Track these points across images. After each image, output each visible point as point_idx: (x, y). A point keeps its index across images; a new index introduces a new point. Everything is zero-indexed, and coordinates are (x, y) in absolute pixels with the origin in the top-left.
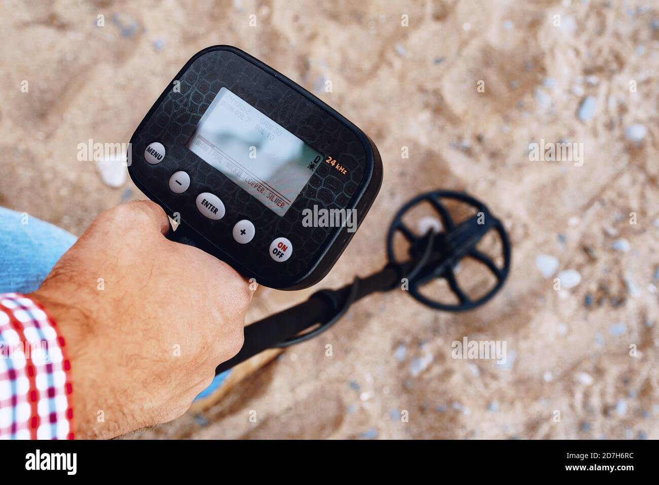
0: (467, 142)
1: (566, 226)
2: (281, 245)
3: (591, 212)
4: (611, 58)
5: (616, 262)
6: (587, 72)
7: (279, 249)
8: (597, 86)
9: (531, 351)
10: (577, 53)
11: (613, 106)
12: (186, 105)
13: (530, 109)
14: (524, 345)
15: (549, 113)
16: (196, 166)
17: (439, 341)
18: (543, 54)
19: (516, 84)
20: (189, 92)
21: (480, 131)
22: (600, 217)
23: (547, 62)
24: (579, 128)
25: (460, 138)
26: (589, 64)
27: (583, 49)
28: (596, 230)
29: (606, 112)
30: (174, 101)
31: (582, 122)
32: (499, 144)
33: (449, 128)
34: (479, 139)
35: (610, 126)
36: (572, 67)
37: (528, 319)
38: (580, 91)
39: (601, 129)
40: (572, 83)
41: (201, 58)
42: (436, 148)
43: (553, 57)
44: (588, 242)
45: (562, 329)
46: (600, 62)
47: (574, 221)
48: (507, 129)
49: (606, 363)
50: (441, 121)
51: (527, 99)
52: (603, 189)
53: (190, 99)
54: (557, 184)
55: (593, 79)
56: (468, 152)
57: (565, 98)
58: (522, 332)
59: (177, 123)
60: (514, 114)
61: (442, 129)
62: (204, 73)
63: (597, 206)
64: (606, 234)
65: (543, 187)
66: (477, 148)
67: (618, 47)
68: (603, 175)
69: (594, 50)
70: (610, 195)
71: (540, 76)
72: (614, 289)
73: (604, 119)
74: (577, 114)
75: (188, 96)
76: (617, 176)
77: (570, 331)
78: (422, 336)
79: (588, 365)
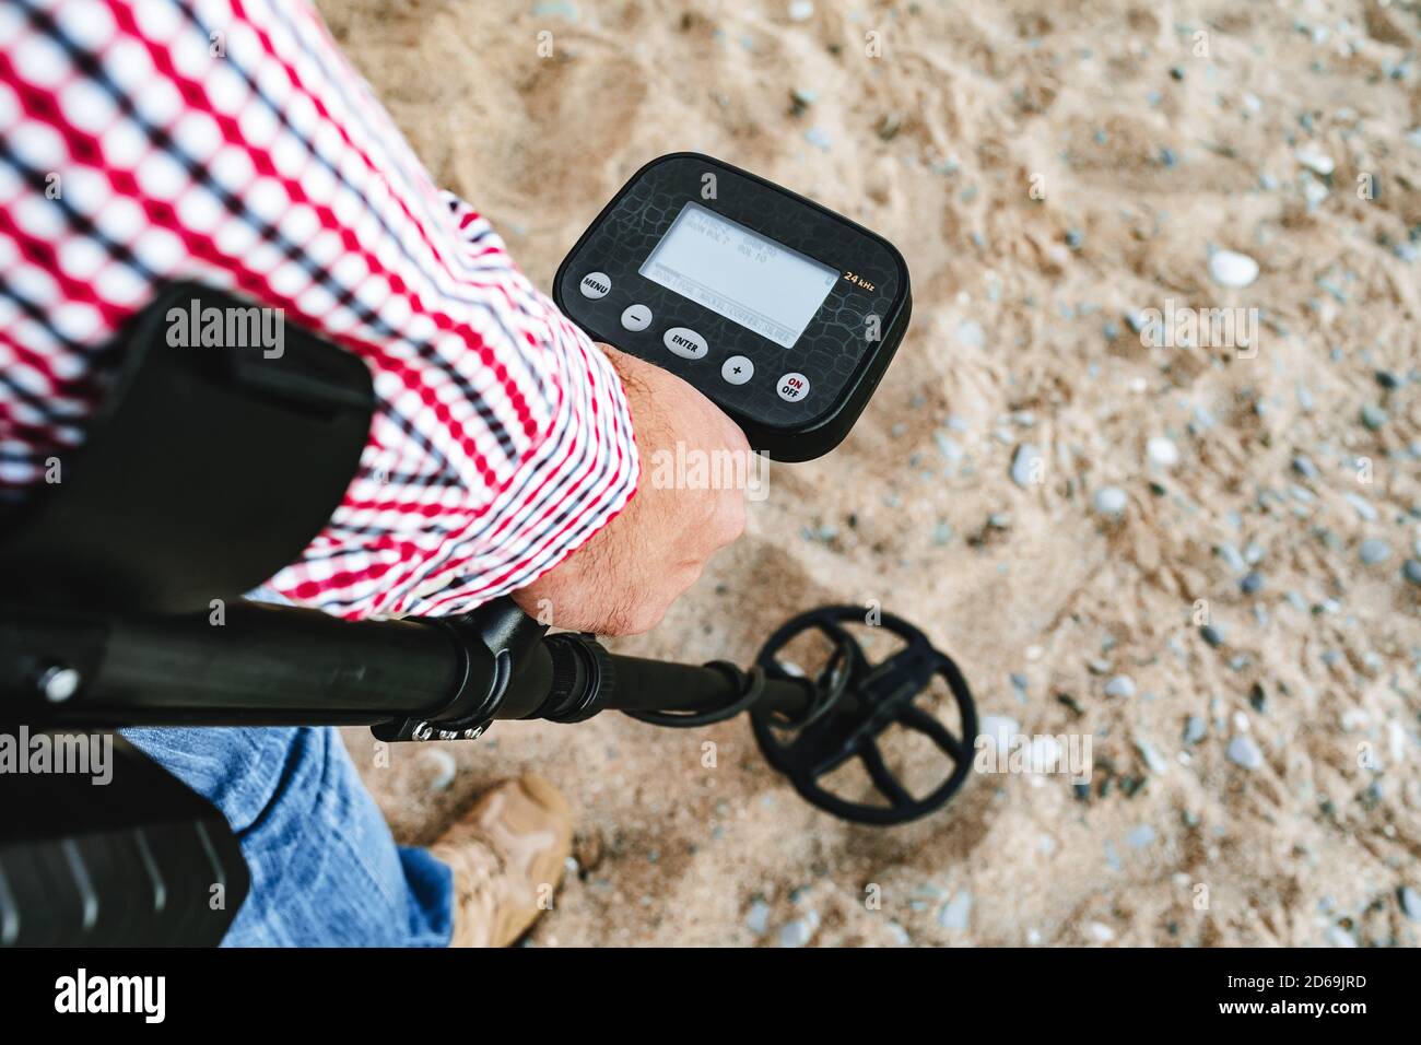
0: (832, 527)
1: (1023, 659)
2: (792, 382)
3: (1060, 635)
4: (1049, 384)
5: (1118, 716)
6: (1014, 408)
7: (791, 387)
8: (1034, 426)
9: (997, 887)
10: (994, 377)
11: (1066, 460)
12: (637, 224)
13: (932, 469)
14: (983, 878)
15: (964, 473)
16: (659, 296)
17: (828, 886)
18: (939, 380)
19: (899, 428)
20: (641, 209)
21: (851, 507)
22: (1077, 643)
23: (948, 390)
24: (1017, 497)
25: (818, 522)
26: (1016, 395)
27: (1002, 371)
28: (1073, 663)
29: (1056, 468)
30: (618, 220)
31: (1021, 487)
32: (887, 529)
33: (796, 504)
34: (852, 521)
35: (1067, 492)
36: (990, 399)
37: (984, 829)
38: (1008, 435)
39: (1054, 499)
40: (993, 423)
41: (656, 168)
42: (777, 540)
43: (956, 383)
44: (1063, 687)
45: (1046, 843)
46: (1033, 391)
47: (1034, 652)
48: (899, 501)
49: (1131, 899)
50: (781, 495)
51: (924, 450)
52: (1074, 597)
53: (644, 217)
54: (995, 592)
55: (1027, 416)
56: (834, 544)
57: (985, 447)
58: (976, 853)
59: (628, 248)
60: (905, 475)
61: (784, 507)
62: (661, 185)
63: (1068, 623)
64: (1093, 670)
65: (972, 598)
66: (849, 537)
67: (1057, 366)
68: (1068, 573)
69: (1020, 373)
70: (1085, 605)
71: (939, 414)
72: (1123, 763)
73: (1055, 480)
74: (1011, 473)
75: (640, 214)
76: (1093, 573)
77: (1060, 847)
78: (795, 880)
79: (1101, 907)
